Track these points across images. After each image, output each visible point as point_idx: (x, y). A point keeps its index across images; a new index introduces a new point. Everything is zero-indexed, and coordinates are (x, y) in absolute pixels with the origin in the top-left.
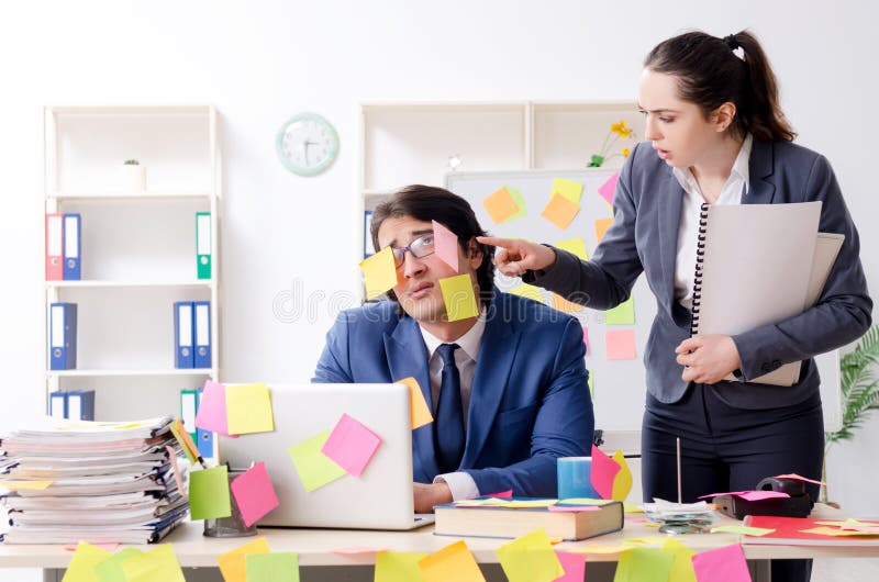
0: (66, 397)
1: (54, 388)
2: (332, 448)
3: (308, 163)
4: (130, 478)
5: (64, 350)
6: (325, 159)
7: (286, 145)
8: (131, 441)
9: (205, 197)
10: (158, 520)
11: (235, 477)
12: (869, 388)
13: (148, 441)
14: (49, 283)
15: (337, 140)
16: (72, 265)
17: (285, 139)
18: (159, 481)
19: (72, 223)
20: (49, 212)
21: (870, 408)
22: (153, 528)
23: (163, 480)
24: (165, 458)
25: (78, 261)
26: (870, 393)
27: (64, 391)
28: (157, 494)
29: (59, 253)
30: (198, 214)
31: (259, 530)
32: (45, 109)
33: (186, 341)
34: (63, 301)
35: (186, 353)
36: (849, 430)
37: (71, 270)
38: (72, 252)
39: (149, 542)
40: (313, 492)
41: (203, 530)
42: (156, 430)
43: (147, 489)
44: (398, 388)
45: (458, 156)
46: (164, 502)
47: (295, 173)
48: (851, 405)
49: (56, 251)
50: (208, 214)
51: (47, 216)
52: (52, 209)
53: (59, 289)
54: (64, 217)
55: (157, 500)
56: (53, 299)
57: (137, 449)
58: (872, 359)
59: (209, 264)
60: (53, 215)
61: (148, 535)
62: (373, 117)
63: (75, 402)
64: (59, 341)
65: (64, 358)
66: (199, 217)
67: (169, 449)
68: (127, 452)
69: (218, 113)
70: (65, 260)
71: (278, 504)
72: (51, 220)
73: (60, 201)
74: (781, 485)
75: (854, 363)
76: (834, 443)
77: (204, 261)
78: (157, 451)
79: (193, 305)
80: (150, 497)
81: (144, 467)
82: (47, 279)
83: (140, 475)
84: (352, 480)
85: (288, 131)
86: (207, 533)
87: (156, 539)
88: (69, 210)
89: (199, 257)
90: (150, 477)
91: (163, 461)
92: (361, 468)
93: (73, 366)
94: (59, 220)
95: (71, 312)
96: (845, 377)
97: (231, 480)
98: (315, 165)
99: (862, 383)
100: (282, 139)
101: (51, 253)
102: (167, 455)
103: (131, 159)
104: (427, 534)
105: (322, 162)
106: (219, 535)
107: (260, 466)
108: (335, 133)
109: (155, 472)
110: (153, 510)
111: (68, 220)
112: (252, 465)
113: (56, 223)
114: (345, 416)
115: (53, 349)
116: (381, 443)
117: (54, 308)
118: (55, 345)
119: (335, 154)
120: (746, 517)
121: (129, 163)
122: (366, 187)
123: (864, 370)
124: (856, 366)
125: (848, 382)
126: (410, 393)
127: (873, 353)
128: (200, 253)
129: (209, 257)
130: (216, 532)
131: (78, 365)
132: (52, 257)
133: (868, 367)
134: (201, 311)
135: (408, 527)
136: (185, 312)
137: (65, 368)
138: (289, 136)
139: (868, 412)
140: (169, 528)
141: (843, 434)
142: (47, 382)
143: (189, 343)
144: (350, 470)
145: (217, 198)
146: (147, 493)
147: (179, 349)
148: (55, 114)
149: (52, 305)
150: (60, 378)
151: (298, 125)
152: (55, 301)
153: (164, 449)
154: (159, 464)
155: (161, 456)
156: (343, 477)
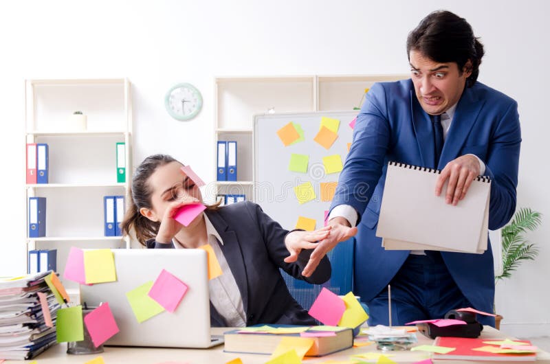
0: (38, 253)
1: (32, 248)
2: (155, 293)
3: (184, 113)
4: (13, 315)
5: (38, 225)
6: (194, 110)
7: (171, 103)
8: (12, 290)
9: (122, 133)
10: (33, 344)
11: (87, 313)
12: (520, 246)
13: (25, 289)
14: (29, 185)
15: (202, 100)
16: (42, 174)
17: (170, 98)
18: (33, 316)
19: (42, 149)
20: (28, 142)
21: (521, 258)
22: (29, 349)
23: (36, 316)
24: (37, 301)
25: (46, 172)
26: (521, 249)
27: (38, 250)
28: (31, 326)
29: (34, 167)
30: (118, 144)
31: (105, 349)
32: (26, 81)
33: (110, 219)
34: (37, 196)
35: (110, 227)
36: (508, 272)
37: (42, 177)
38: (42, 167)
39: (26, 359)
40: (142, 323)
41: (66, 350)
42: (31, 282)
43: (25, 322)
44: (199, 252)
45: (273, 108)
46: (36, 331)
47: (176, 119)
48: (510, 257)
49: (32, 166)
50: (124, 143)
51: (27, 145)
52: (31, 140)
53: (35, 189)
54: (37, 146)
55: (31, 330)
56: (31, 194)
57: (17, 295)
58: (522, 229)
59: (124, 173)
60: (32, 145)
61: (25, 354)
62: (223, 85)
63: (44, 257)
64: (34, 220)
65: (38, 230)
66: (118, 145)
67: (40, 294)
68: (10, 297)
69: (130, 84)
70: (38, 171)
71: (118, 331)
72: (30, 147)
73: (36, 136)
74: (461, 315)
75: (511, 232)
76: (500, 280)
77: (122, 172)
78: (31, 296)
79: (115, 198)
80: (27, 328)
81: (23, 307)
82: (27, 183)
83: (20, 312)
84: (169, 315)
85: (172, 94)
86: (70, 352)
87: (30, 357)
88: (41, 142)
89: (118, 169)
90: (27, 314)
91: (35, 303)
92: (175, 307)
93: (44, 235)
94: (35, 147)
95: (42, 203)
96: (506, 239)
97: (84, 315)
98: (188, 114)
99: (516, 243)
100: (168, 98)
101: (29, 167)
102: (38, 299)
103: (77, 111)
104: (219, 351)
105: (193, 112)
106: (77, 353)
107: (106, 305)
108: (199, 94)
109: (30, 310)
110: (29, 336)
111: (40, 147)
112: (101, 304)
113: (32, 149)
114: (164, 271)
115: (31, 225)
116: (188, 289)
117: (31, 201)
118: (32, 222)
119: (200, 108)
120: (437, 338)
121: (76, 113)
122: (219, 127)
123: (517, 236)
124: (512, 233)
125: (508, 243)
126: (207, 255)
127: (522, 226)
128: (119, 167)
129: (124, 169)
130: (74, 351)
131: (47, 235)
132: (30, 170)
133: (519, 234)
134: (120, 201)
135: (206, 347)
136: (110, 202)
137: (38, 236)
138: (173, 97)
139: (520, 260)
140: (43, 348)
141: (505, 274)
142: (27, 244)
143: (112, 221)
144: (168, 308)
145: (130, 135)
146: (25, 325)
147: (107, 224)
148: (33, 85)
149: (31, 198)
150: (36, 242)
151: (178, 90)
152: (32, 196)
153: (36, 295)
154: (32, 305)
155: (34, 300)
156: (163, 312)
